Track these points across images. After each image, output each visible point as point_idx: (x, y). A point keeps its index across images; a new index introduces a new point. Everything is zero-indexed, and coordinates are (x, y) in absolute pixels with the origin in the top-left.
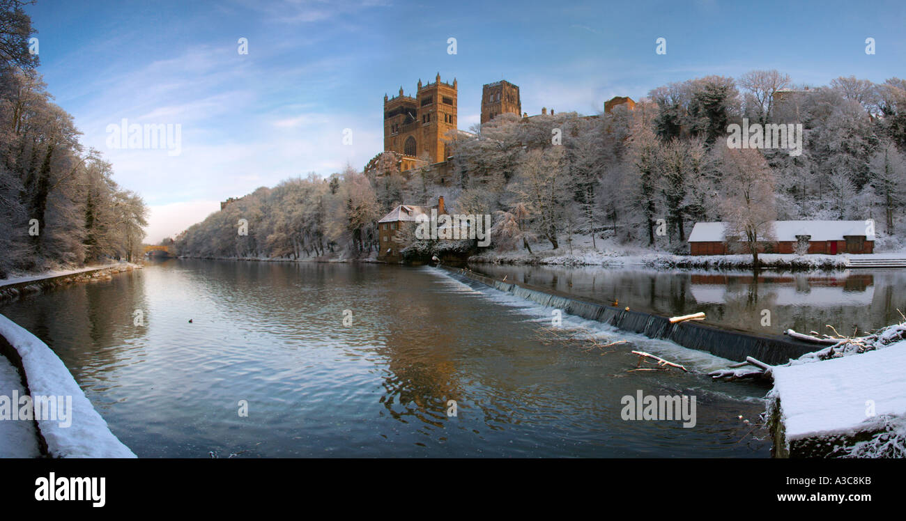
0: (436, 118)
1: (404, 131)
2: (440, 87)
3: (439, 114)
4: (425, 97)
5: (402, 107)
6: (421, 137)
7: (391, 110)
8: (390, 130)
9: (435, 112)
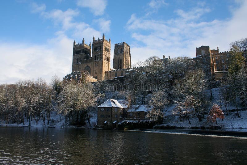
0: (102, 58)
1: (84, 62)
2: (104, 42)
3: (104, 56)
4: (96, 46)
5: (83, 49)
6: (93, 67)
7: (77, 50)
8: (76, 61)
9: (102, 55)
